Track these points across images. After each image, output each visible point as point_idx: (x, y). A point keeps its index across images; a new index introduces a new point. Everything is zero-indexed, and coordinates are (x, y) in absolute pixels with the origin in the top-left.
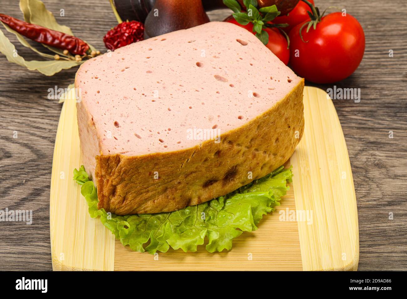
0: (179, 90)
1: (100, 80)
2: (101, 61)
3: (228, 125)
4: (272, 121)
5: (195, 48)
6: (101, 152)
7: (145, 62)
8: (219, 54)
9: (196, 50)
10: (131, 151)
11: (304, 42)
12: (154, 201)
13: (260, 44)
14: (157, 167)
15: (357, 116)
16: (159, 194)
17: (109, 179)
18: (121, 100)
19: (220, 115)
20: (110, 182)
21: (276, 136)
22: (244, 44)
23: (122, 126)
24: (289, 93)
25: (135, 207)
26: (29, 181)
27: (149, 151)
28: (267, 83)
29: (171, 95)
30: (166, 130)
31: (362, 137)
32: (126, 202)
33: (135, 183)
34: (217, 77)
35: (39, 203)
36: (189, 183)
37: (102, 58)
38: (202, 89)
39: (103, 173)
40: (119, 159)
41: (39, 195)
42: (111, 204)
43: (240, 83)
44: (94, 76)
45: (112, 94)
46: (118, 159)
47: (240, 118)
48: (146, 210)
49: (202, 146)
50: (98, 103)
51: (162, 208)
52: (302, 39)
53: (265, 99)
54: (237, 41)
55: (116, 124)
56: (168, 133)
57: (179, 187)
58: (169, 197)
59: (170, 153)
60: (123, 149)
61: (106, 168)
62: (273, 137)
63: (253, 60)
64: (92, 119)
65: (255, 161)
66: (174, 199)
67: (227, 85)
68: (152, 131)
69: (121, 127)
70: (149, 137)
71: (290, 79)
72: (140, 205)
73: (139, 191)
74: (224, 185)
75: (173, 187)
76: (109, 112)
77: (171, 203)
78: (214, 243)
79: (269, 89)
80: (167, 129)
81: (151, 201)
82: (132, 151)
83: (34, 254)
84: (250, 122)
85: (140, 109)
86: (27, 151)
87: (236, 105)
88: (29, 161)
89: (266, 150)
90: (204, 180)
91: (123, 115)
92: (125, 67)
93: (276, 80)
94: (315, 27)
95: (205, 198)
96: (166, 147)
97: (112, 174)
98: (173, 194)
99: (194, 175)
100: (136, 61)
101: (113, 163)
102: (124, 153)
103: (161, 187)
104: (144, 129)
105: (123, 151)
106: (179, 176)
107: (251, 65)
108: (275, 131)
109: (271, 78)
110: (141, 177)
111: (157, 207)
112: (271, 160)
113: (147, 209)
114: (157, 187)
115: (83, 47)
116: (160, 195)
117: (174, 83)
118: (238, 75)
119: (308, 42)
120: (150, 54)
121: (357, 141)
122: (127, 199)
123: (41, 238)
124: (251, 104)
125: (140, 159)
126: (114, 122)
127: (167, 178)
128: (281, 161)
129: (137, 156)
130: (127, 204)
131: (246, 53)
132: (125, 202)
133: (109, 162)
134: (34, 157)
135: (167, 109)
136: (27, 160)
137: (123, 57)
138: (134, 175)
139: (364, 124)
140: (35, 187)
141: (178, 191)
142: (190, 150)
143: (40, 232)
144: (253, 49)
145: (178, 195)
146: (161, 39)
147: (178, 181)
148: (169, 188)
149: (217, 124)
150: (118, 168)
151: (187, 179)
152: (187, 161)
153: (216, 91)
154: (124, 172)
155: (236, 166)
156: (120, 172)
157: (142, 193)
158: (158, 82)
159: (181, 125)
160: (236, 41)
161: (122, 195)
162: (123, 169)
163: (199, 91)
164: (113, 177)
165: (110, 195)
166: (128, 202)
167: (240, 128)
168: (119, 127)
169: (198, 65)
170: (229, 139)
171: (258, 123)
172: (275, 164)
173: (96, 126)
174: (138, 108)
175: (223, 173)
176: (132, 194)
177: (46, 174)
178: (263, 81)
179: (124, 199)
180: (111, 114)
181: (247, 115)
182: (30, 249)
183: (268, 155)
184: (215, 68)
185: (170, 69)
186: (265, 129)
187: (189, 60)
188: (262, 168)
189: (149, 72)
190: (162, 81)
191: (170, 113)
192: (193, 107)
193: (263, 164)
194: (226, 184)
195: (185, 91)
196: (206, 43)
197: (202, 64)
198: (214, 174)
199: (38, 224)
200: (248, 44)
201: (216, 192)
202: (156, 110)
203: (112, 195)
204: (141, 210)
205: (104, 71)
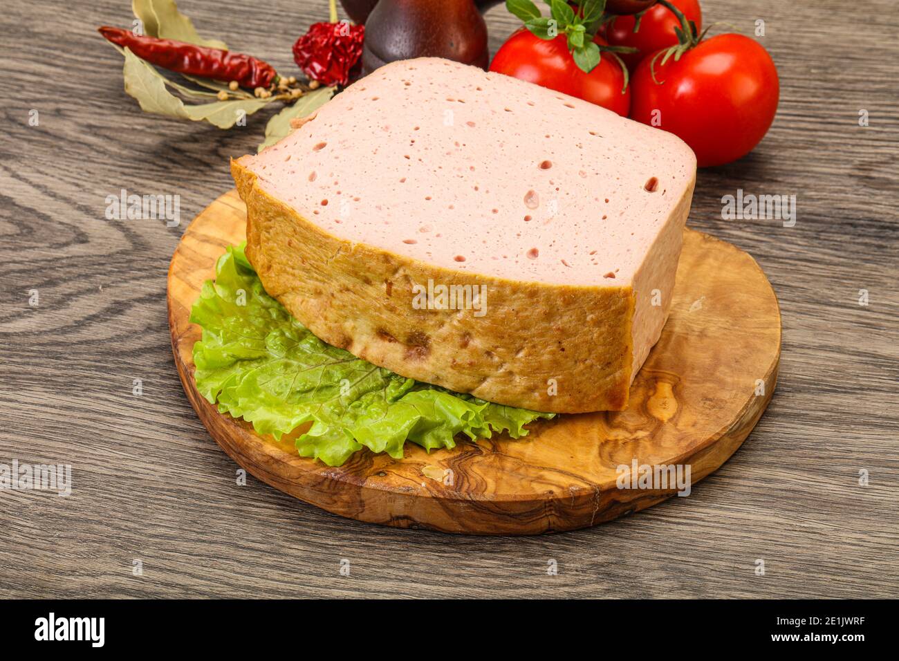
11: (656, 83)
15: (744, 231)
26: (109, 286)
35: (117, 326)
41: (120, 312)
52: (654, 78)
83: (87, 411)
86: (118, 235)
88: (118, 253)
94: (677, 57)
119: (664, 84)
123: (107, 386)
134: (128, 246)
136: (114, 250)
140: (117, 299)
143: (106, 376)
177: (141, 277)
182: (83, 402)
199: (106, 362)
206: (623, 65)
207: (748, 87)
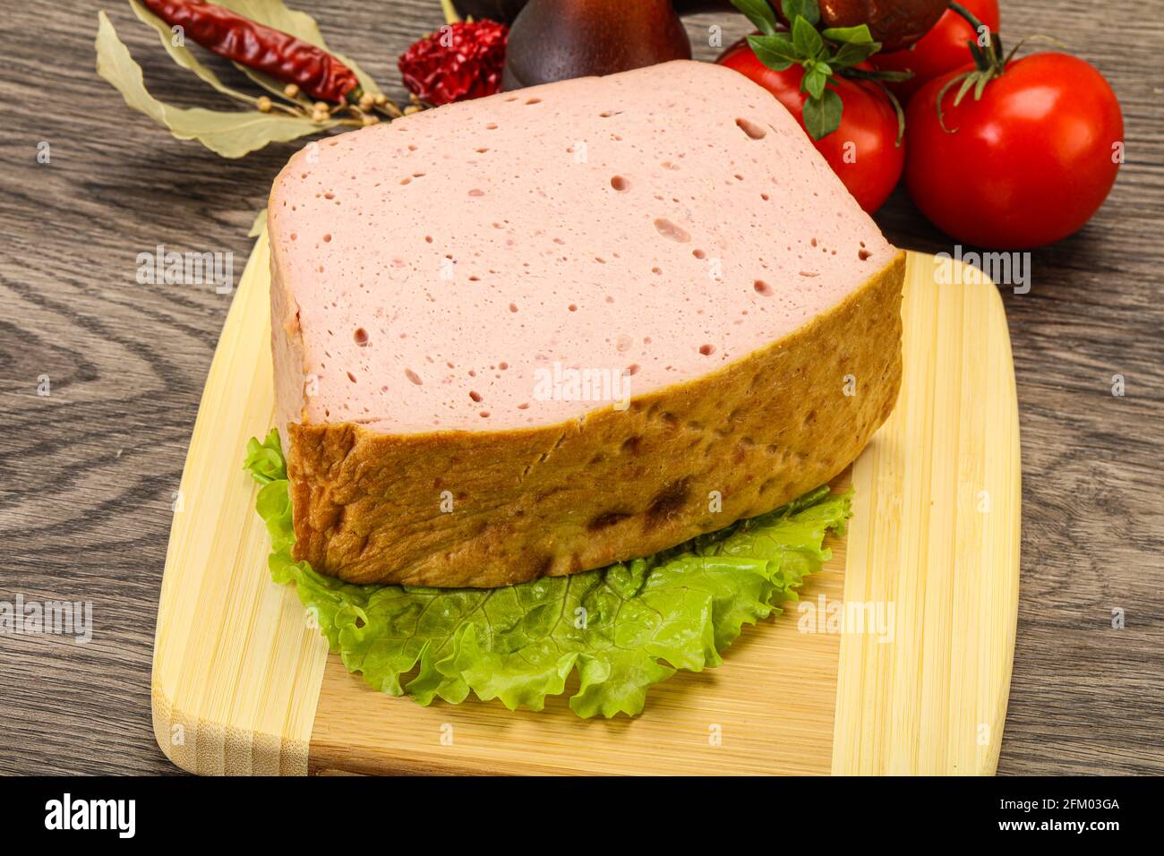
0: (550, 253)
1: (338, 203)
2: (351, 149)
3: (668, 368)
4: (797, 365)
5: (616, 134)
6: (305, 413)
7: (470, 162)
8: (681, 156)
9: (618, 139)
10: (386, 419)
11: (946, 131)
12: (447, 557)
13: (799, 139)
14: (456, 467)
15: (1075, 352)
16: (463, 537)
17: (324, 485)
18: (386, 267)
19: (652, 337)
20: (327, 494)
21: (808, 406)
22: (753, 134)
23: (374, 344)
24: (857, 291)
25: (395, 567)
26: (133, 452)
27: (437, 423)
28: (800, 257)
29: (526, 265)
30: (492, 368)
31: (1075, 416)
32: (371, 550)
33: (397, 503)
34: (662, 225)
35: (149, 519)
36: (547, 515)
37: (355, 139)
38: (616, 255)
39: (308, 471)
40: (353, 437)
41: (152, 495)
42: (328, 554)
43: (723, 248)
44: (324, 191)
45: (363, 247)
46: (349, 437)
47: (706, 351)
48: (423, 577)
49: (584, 423)
50: (322, 270)
51: (470, 577)
52: (942, 123)
53: (786, 301)
54: (739, 123)
55: (361, 336)
56: (498, 377)
57: (520, 523)
58: (491, 549)
59: (493, 435)
60: (367, 411)
61: (315, 457)
62: (798, 407)
63: (772, 184)
64: (298, 315)
65: (740, 472)
66: (503, 554)
67: (686, 250)
68: (455, 365)
69: (371, 345)
70: (444, 382)
71: (867, 249)
72: (407, 562)
73: (406, 526)
74: (649, 528)
75: (503, 523)
76: (346, 301)
77: (496, 566)
78: (596, 691)
79: (802, 274)
80: (497, 365)
81: (438, 553)
82: (391, 419)
83: (112, 663)
84: (732, 366)
85: (433, 300)
86: (141, 366)
87: (700, 312)
88: (143, 396)
89: (776, 441)
90: (590, 512)
91: (384, 313)
92: (414, 173)
93: (827, 248)
94: (978, 94)
95: (593, 560)
96: (485, 415)
97: (330, 476)
98: (501, 543)
99: (561, 495)
100: (446, 157)
101: (335, 447)
102: (368, 423)
103: (468, 519)
104: (433, 357)
105: (366, 417)
106: (520, 495)
107: (765, 198)
108: (806, 393)
109: (814, 243)
110: (411, 489)
111: (455, 573)
112: (789, 469)
113: (428, 575)
114: (459, 519)
115: (340, 82)
116: (464, 541)
117: (539, 233)
118: (722, 226)
119: (957, 132)
120: (488, 139)
121: (1062, 427)
122: (373, 544)
123: (138, 621)
124: (745, 313)
125: (409, 444)
126: (356, 328)
127: (485, 498)
128: (820, 473)
129: (402, 436)
130: (373, 556)
131: (755, 161)
132: (367, 549)
133: (324, 443)
134: (158, 384)
135: (507, 307)
136: (138, 392)
137: (413, 143)
138: (393, 483)
139: (1091, 378)
140: (147, 473)
141: (515, 535)
142: (550, 431)
143: (137, 603)
144: (778, 153)
145: (515, 544)
146: (528, 99)
147: (518, 508)
148: (490, 525)
149: (639, 363)
150: (347, 460)
151: (542, 506)
152: (542, 460)
153: (652, 267)
154: (365, 474)
155: (686, 481)
156: (353, 472)
157: (413, 532)
158: (496, 226)
159: (538, 358)
160: (735, 124)
161: (358, 533)
162: (362, 465)
163: (604, 262)
164: (334, 484)
165: (326, 526)
166: (375, 550)
167: (698, 380)
168: (365, 345)
169: (617, 184)
170: (668, 409)
171: (754, 368)
172: (802, 481)
173: (305, 337)
174: (429, 295)
175: (648, 496)
176: (386, 530)
177: (181, 437)
178: (789, 249)
179: (366, 542)
180: (351, 305)
181: (727, 345)
182: (104, 649)
183: (781, 456)
184: (660, 198)
185: (535, 190)
186: (777, 387)
187: (594, 168)
188: (763, 489)
189: (477, 193)
190: (506, 222)
191: (512, 319)
192: (579, 306)
193: (765, 479)
194: (654, 525)
195: (565, 259)
196: (649, 121)
197: (629, 183)
198: (619, 498)
199: (137, 579)
200: (766, 137)
201: (625, 544)
202: (476, 306)
203: (332, 528)
204: (411, 576)
205: (354, 178)
206: (896, 103)
207: (1079, 135)
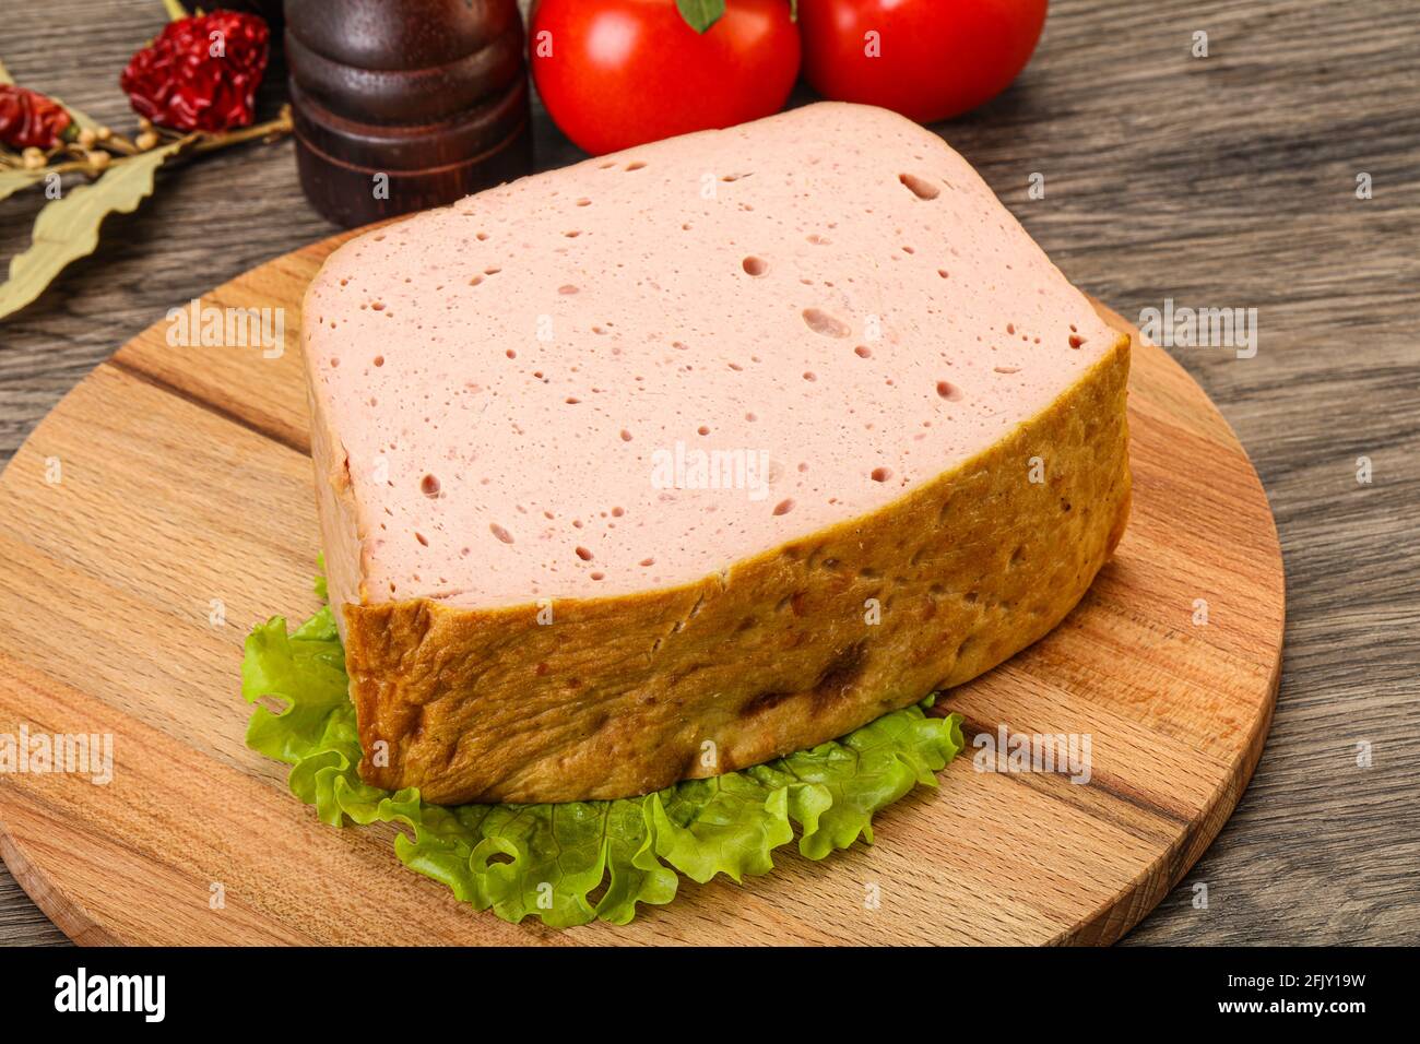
0: (669, 361)
1: (390, 315)
2: (403, 244)
3: (832, 501)
4: (997, 487)
5: (746, 203)
6: (364, 589)
7: (558, 251)
8: (831, 227)
9: (748, 209)
10: (469, 591)
12: (560, 762)
13: (982, 196)
14: (565, 646)
16: (577, 736)
17: (394, 681)
18: (457, 393)
19: (808, 463)
20: (399, 693)
21: (1013, 544)
22: (922, 193)
23: (449, 494)
24: (1070, 388)
25: (493, 780)
27: (536, 591)
28: (994, 349)
29: (638, 379)
30: (604, 515)
32: (460, 761)
33: (491, 698)
34: (811, 317)
36: (685, 702)
37: (406, 231)
38: (754, 360)
39: (373, 664)
40: (428, 617)
42: (406, 769)
43: (893, 342)
44: (370, 301)
45: (426, 370)
46: (421, 616)
47: (879, 476)
48: (531, 791)
49: (727, 579)
50: (374, 403)
51: (592, 787)
53: (979, 406)
54: (903, 180)
55: (429, 485)
56: (611, 526)
57: (653, 713)
58: (616, 749)
59: (609, 602)
60: (443, 581)
61: (381, 646)
62: (1002, 542)
63: (951, 257)
64: (346, 463)
65: (932, 629)
66: (632, 754)
67: (845, 348)
68: (556, 515)
69: (443, 496)
70: (542, 537)
71: (1080, 334)
72: (509, 774)
73: (504, 726)
74: (817, 710)
75: (629, 714)
76: (408, 441)
77: (624, 771)
79: (997, 370)
80: (609, 512)
81: (548, 759)
82: (475, 589)
84: (914, 494)
85: (520, 433)
87: (868, 427)
89: (976, 588)
90: (740, 695)
91: (458, 453)
92: (486, 268)
93: (1028, 335)
95: (749, 755)
96: (597, 577)
97: (402, 668)
98: (629, 740)
99: (702, 674)
100: (526, 246)
101: (406, 631)
102: (446, 597)
103: (584, 712)
104: (525, 506)
105: (443, 589)
106: (648, 678)
107: (943, 275)
108: (1011, 522)
109: (1011, 330)
110: (508, 678)
111: (571, 783)
112: (994, 623)
113: (536, 788)
114: (572, 714)
116: (580, 741)
117: (653, 336)
118: (892, 314)
120: (581, 219)
122: (464, 752)
124: (927, 425)
125: (501, 621)
126: (423, 476)
127: (603, 684)
128: (1034, 626)
129: (491, 611)
130: (464, 768)
131: (927, 228)
132: (456, 760)
133: (391, 626)
135: (618, 435)
137: (480, 230)
138: (483, 672)
141: (646, 729)
142: (683, 592)
144: (956, 214)
145: (645, 739)
146: (629, 163)
147: (647, 694)
148: (614, 717)
149: (794, 497)
150: (422, 647)
151: (678, 690)
152: (675, 630)
153: (804, 372)
154: (446, 663)
155: (862, 646)
156: (430, 662)
157: (514, 733)
158: (597, 331)
159: (662, 499)
160: (898, 181)
161: (443, 739)
162: (442, 652)
163: (741, 369)
164: (408, 678)
165: (400, 734)
166: (467, 761)
167: (872, 514)
168: (437, 496)
169: (751, 267)
170: (830, 552)
171: (942, 497)
172: (1011, 638)
173: (358, 491)
174: (514, 426)
175: (815, 669)
176: (479, 734)
178: (979, 339)
179: (452, 752)
180: (414, 446)
181: (906, 466)
183: (983, 607)
184: (808, 283)
185: (644, 282)
186: (974, 517)
187: (719, 249)
188: (961, 651)
189: (569, 290)
190: (610, 325)
191: (625, 450)
192: (711, 428)
193: (962, 639)
194: (825, 706)
195: (689, 368)
196: (788, 184)
197: (766, 265)
198: (778, 673)
200: (940, 197)
201: (788, 732)
202: (578, 436)
203: (407, 736)
204: (516, 790)
205: (408, 281)
